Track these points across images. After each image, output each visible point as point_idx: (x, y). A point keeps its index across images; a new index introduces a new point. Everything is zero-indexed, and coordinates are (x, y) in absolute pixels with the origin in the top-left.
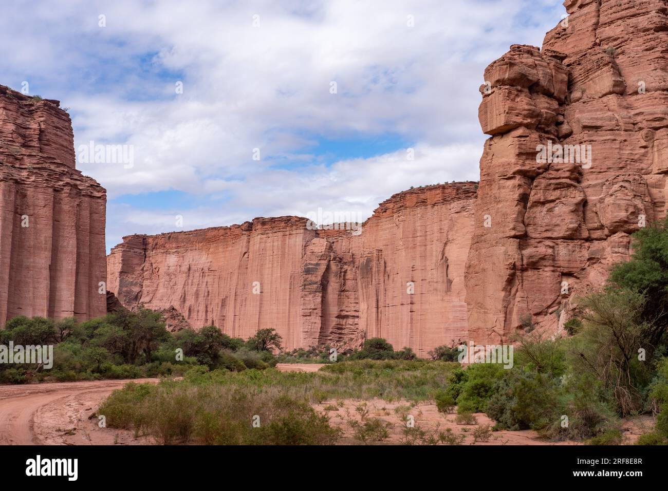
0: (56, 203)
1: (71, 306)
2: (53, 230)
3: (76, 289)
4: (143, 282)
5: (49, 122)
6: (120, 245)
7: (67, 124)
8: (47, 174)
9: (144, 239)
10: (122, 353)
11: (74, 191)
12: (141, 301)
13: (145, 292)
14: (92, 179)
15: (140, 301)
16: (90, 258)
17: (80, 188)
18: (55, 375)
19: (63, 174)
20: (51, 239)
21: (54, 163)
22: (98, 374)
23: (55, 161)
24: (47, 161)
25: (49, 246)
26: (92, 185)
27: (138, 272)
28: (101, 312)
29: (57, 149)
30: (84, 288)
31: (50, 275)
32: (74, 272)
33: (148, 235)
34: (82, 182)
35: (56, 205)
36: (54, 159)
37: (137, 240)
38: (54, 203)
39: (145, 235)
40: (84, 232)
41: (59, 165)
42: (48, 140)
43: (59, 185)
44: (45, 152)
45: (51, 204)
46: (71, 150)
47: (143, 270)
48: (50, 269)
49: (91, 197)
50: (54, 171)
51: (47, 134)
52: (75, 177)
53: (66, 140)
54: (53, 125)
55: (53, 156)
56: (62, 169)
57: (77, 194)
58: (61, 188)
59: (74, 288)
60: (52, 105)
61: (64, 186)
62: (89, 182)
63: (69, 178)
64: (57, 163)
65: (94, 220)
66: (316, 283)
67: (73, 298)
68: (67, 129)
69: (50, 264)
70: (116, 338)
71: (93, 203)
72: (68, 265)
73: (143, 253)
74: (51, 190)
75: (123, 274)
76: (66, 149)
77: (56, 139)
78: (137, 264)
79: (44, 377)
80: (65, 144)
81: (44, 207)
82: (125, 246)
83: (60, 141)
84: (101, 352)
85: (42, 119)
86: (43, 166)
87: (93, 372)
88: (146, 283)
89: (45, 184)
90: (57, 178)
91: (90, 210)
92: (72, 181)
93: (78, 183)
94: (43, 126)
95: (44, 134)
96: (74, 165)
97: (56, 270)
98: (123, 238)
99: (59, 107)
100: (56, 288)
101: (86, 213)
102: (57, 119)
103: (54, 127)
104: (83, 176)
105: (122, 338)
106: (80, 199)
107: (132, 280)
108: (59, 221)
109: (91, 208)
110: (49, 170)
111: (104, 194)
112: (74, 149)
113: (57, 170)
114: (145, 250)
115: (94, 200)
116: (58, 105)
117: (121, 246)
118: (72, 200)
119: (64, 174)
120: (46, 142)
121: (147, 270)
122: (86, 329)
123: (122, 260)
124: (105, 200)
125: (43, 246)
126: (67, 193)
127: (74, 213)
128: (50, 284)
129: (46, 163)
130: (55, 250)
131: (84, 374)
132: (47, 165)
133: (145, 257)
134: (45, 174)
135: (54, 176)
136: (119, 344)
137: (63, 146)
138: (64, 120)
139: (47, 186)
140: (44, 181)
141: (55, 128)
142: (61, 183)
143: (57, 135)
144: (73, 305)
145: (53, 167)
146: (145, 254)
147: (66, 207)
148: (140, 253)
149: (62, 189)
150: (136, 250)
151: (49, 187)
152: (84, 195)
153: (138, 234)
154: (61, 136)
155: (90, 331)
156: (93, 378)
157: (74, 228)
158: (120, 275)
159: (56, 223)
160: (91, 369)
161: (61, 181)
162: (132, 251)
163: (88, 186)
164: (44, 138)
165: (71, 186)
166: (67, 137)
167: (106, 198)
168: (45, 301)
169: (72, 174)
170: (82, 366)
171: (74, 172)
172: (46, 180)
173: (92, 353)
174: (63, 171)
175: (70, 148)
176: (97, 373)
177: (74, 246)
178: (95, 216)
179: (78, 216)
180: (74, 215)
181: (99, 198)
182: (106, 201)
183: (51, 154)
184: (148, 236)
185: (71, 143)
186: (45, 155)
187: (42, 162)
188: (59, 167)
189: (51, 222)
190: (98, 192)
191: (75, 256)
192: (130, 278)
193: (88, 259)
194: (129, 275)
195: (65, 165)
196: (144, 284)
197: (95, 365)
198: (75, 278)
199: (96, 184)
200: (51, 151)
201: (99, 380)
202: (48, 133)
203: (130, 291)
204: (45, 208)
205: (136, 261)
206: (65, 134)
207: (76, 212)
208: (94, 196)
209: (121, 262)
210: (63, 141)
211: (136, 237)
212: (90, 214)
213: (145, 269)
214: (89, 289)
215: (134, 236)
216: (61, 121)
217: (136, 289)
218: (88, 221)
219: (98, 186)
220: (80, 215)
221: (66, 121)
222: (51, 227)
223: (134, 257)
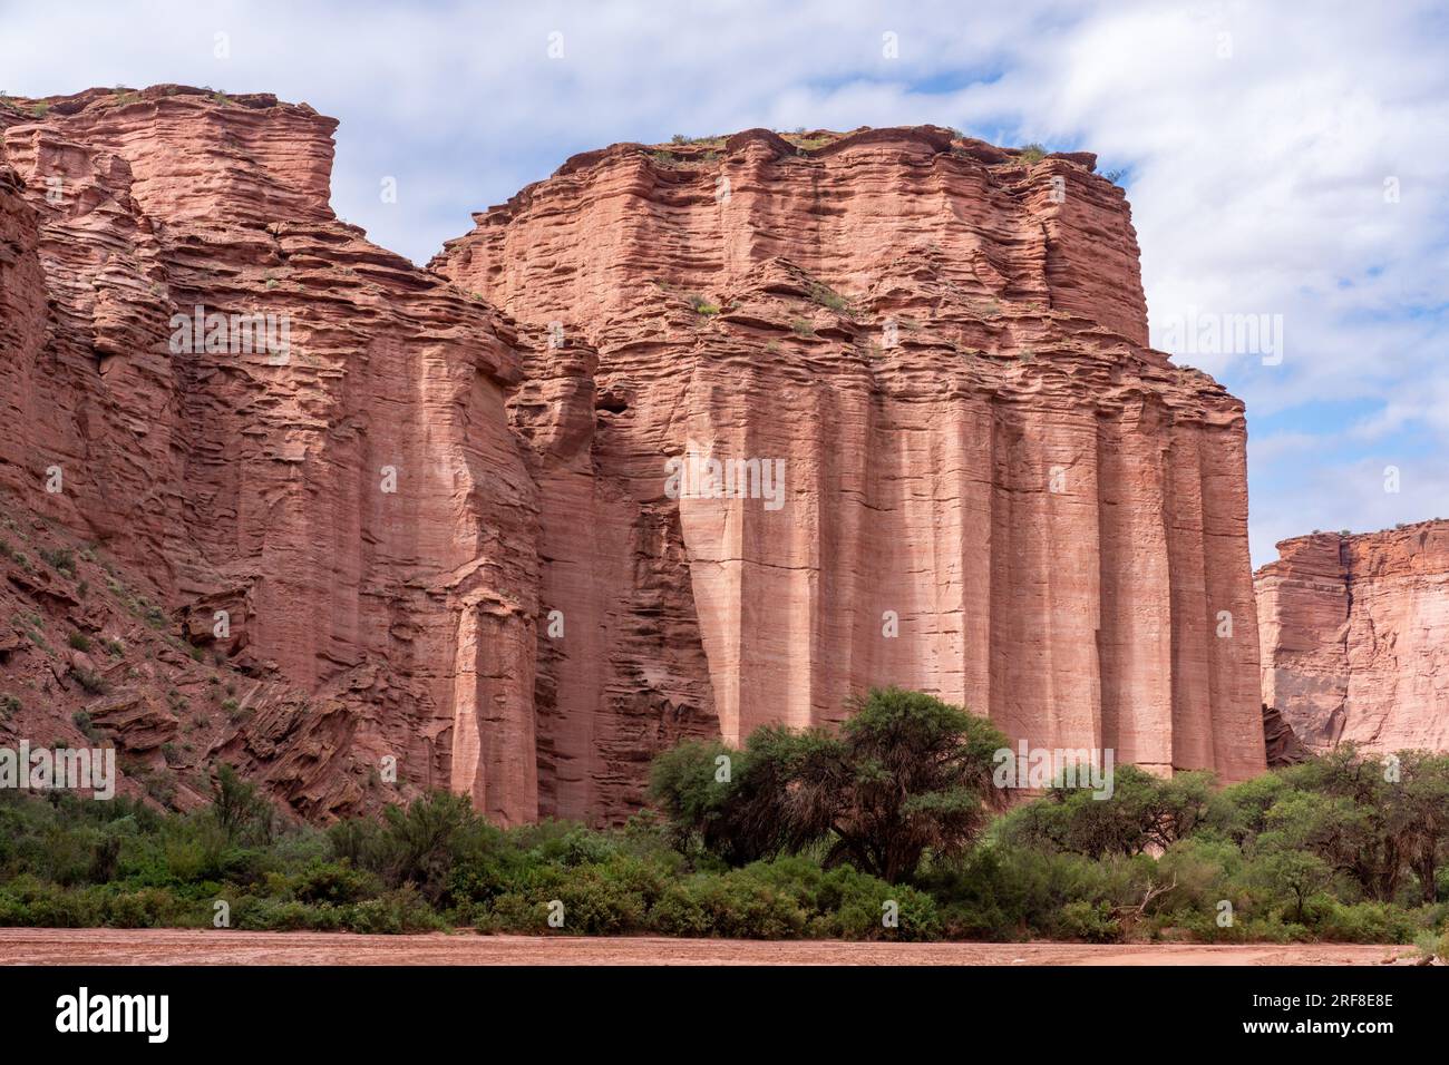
0: (1106, 451)
1: (1164, 748)
2: (1100, 532)
3: (1174, 698)
4: (1347, 680)
5: (1071, 219)
6: (1271, 567)
7: (1119, 219)
8: (1074, 368)
9: (1341, 547)
10: (1355, 871)
11: (1154, 414)
12: (1345, 737)
13: (1355, 710)
14: (1200, 376)
15: (1343, 738)
16: (1208, 606)
17: (1169, 401)
18: (1189, 922)
19: (1119, 365)
20: (1097, 555)
21: (1093, 334)
22: (1300, 927)
23: (1095, 330)
24: (1072, 331)
25: (1093, 575)
26: (1202, 393)
27: (1330, 650)
28: (1251, 765)
29: (1097, 293)
30: (1197, 696)
31: (1100, 658)
32: (1167, 649)
33: (1354, 532)
34: (1174, 384)
35: (1105, 456)
36: (1091, 323)
37: (1322, 551)
38: (1100, 450)
39: (1347, 533)
40: (1187, 532)
41: (1107, 339)
42: (1070, 271)
43: (1110, 399)
44: (1063, 306)
45: (1092, 454)
46: (1134, 293)
47: (1344, 641)
48: (1099, 644)
49: (1202, 426)
50: (1095, 359)
51: (1066, 253)
52: (1154, 371)
53: (1119, 264)
54: (1082, 226)
55: (1086, 317)
56: (1116, 350)
57: (1161, 421)
58: (1116, 408)
59: (1168, 695)
60: (1076, 167)
61: (1124, 400)
62: (1193, 383)
63: (1134, 375)
64: (1102, 336)
65: (1214, 496)
67: (1169, 726)
68: (1121, 234)
69: (1098, 627)
70: (1336, 827)
71: (1208, 445)
72: (1148, 628)
73: (1344, 588)
74: (1088, 415)
75: (1283, 655)
76: (1120, 293)
77: (1094, 265)
78: (1327, 625)
79: (1160, 928)
80: (1116, 276)
81: (1073, 464)
82: (1283, 570)
83: (1104, 270)
84: (1302, 863)
85: (1050, 212)
86: (1063, 345)
87: (1285, 919)
88: (1357, 681)
89: (1072, 399)
90: (1104, 378)
91: (1201, 467)
92: (1145, 384)
93: (1162, 388)
94: (1054, 233)
95: (1058, 254)
96: (1146, 338)
97: (1116, 645)
98: (1280, 546)
99: (1095, 172)
100: (1119, 696)
101: (1190, 476)
102: (1093, 208)
103: (1086, 230)
104: (1174, 368)
105: (1355, 828)
106: (1170, 435)
107: (1312, 674)
108: (1114, 504)
109: (1203, 459)
110: (1080, 356)
111: (1238, 415)
112: (1142, 290)
113: (1102, 354)
114: (1349, 579)
115: (1211, 437)
116: (1092, 167)
117: (1275, 571)
118: (1149, 439)
119: (1122, 366)
120: (1065, 278)
121: (1357, 643)
122: (1240, 805)
123: (1281, 614)
124: (1242, 433)
125: (1076, 576)
126: (1133, 420)
127: (1158, 476)
128: (1102, 685)
129: (1071, 337)
130: (1109, 589)
131: (1261, 923)
132: (1071, 344)
133: (1350, 602)
134: (1070, 369)
135: (1096, 373)
136: (1348, 846)
137: (1111, 284)
138: (1110, 208)
139: (1078, 405)
140: (1069, 391)
141: (1086, 235)
142: (1115, 392)
143: (1094, 254)
144: (1170, 746)
145: (1089, 348)
146: (1348, 592)
147: (1132, 462)
148: (1334, 590)
149: (1120, 410)
150: (1320, 581)
151: (1083, 406)
152: (1180, 424)
153: (1323, 531)
154: (1105, 257)
155: (1254, 810)
156: (1287, 935)
157: (1157, 520)
158: (1275, 659)
159: (1108, 508)
160: (1280, 912)
161: (1115, 385)
162: (1308, 583)
163: (1192, 397)
164: (1059, 266)
165: (1145, 398)
166: (1121, 257)
167: (1244, 428)
168: (1091, 735)
169: (1143, 364)
170: (1255, 903)
171: (1148, 358)
172: (1075, 386)
173: (1278, 866)
174: (1119, 356)
175: (1130, 287)
176: (1298, 922)
177: (1162, 574)
178: (1217, 483)
179: (1169, 485)
180: (1157, 481)
181: (1225, 427)
182: (1246, 436)
183: (1079, 309)
184: (1354, 537)
185: (1135, 271)
186: (1067, 315)
187: (1059, 336)
188: (1106, 347)
189: (1093, 508)
190: (1222, 411)
191: (1167, 602)
192: (1307, 669)
193: (1204, 609)
194: (1304, 660)
195: (1123, 340)
196: (1351, 686)
197: (1291, 901)
198: (1169, 665)
199: (1213, 389)
200: (1080, 300)
201: (1303, 942)
202: (1069, 249)
203: (1309, 709)
204: (1075, 467)
205: (1321, 615)
206: (1117, 249)
207: (1160, 473)
208: (1209, 425)
209: (1275, 618)
210: (1110, 269)
211: (1320, 539)
212: (1203, 477)
213: (1349, 639)
214: (1211, 699)
215: (1312, 537)
216: (1104, 213)
217: (1327, 702)
218: (1196, 498)
219: (1220, 392)
220: (1172, 481)
221: (1117, 211)
222: (1095, 521)
223: (1316, 603)
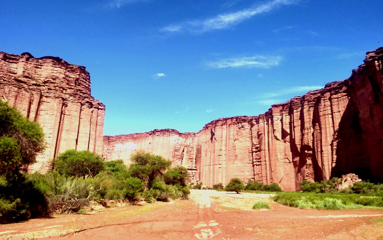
2: (79, 123)
5: (81, 75)
8: (78, 96)
9: (109, 138)
11: (90, 105)
14: (99, 101)
16: (95, 136)
17: (93, 104)
23: (83, 92)
24: (79, 91)
25: (77, 130)
31: (76, 144)
32: (88, 143)
34: (94, 101)
38: (81, 110)
40: (94, 124)
41: (84, 93)
44: (78, 88)
45: (79, 110)
48: (76, 141)
49: (98, 108)
53: (87, 84)
56: (85, 95)
58: (84, 104)
60: (82, 68)
61: (86, 103)
63: (88, 99)
66: (179, 155)
68: (88, 80)
71: (99, 111)
72: (85, 139)
74: (79, 104)
80: (87, 86)
83: (85, 84)
85: (77, 74)
89: (77, 101)
90: (83, 99)
91: (97, 115)
92: (90, 101)
93: (92, 102)
94: (77, 77)
95: (78, 80)
96: (91, 94)
101: (95, 116)
102: (84, 75)
103: (83, 78)
104: (94, 99)
108: (82, 119)
111: (104, 107)
113: (83, 95)
116: (85, 69)
118: (89, 109)
119: (86, 98)
121: (109, 150)
125: (74, 130)
126: (87, 106)
132: (78, 93)
133: (109, 145)
142: (84, 101)
143: (84, 82)
145: (81, 94)
146: (109, 143)
147: (86, 112)
148: (107, 143)
150: (105, 142)
151: (79, 102)
152: (94, 107)
157: (89, 122)
163: (97, 104)
164: (78, 82)
165: (89, 103)
167: (105, 109)
169: (90, 98)
172: (78, 99)
174: (86, 96)
177: (89, 131)
178: (100, 117)
181: (102, 109)
182: (105, 111)
187: (76, 91)
189: (78, 119)
190: (102, 106)
191: (89, 135)
195: (87, 94)
198: (88, 145)
199: (100, 103)
200: (80, 88)
202: (80, 80)
204: (76, 112)
206: (87, 82)
207: (90, 114)
216: (86, 76)
218: (96, 119)
219: (102, 103)
220: (92, 116)
221: (88, 76)
222: (78, 121)
